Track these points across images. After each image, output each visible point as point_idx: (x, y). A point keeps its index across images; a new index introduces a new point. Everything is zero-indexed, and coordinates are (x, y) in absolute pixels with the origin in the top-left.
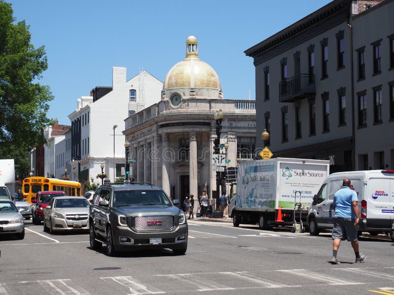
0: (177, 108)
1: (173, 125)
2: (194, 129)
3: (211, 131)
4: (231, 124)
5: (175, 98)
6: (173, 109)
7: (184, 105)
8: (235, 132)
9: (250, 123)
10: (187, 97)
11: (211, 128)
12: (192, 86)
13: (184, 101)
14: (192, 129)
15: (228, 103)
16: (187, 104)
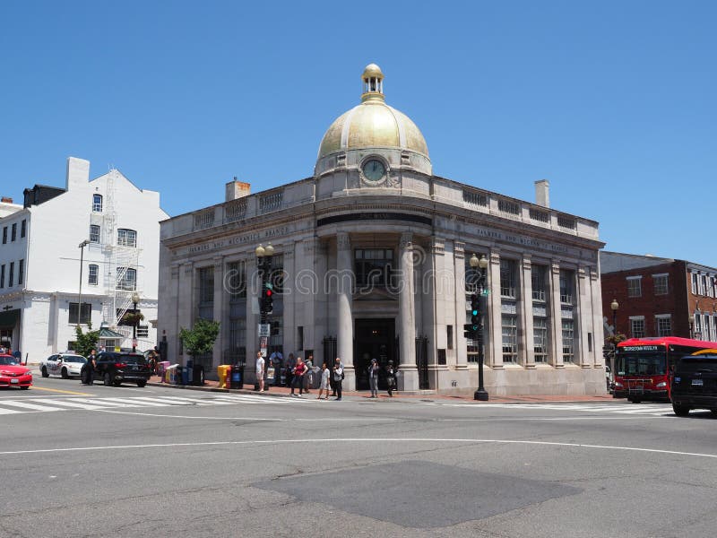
0: (379, 185)
1: (371, 216)
2: (411, 228)
3: (433, 235)
4: (459, 227)
5: (371, 165)
6: (368, 186)
7: (393, 179)
8: (464, 241)
9: (481, 229)
10: (396, 165)
11: (433, 231)
12: (404, 147)
13: (393, 172)
14: (406, 228)
15: (454, 187)
16: (397, 178)
